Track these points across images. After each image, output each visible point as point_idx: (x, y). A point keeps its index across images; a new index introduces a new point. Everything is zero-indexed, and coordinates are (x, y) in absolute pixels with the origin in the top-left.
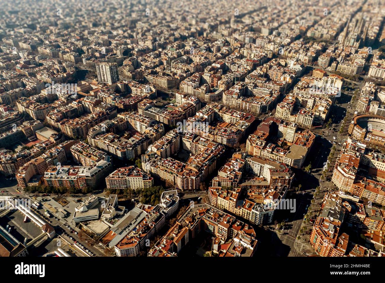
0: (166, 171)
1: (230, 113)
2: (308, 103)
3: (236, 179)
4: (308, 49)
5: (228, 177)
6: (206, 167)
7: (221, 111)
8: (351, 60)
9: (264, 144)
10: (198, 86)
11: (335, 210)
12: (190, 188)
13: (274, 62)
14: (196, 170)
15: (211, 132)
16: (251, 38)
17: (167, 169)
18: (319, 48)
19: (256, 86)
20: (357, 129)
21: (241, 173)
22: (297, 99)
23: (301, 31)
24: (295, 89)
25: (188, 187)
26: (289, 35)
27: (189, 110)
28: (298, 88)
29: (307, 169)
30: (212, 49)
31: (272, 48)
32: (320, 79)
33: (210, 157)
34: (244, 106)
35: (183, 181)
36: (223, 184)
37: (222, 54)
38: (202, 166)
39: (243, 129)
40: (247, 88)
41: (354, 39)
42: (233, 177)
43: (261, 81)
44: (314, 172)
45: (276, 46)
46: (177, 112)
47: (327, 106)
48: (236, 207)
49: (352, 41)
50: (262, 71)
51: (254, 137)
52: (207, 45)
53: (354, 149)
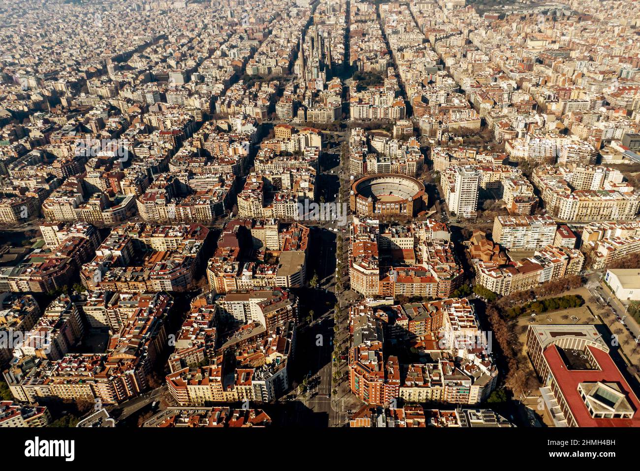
0: (69, 382)
1: (162, 232)
2: (283, 181)
3: (209, 344)
4: (256, 96)
5: (194, 345)
6: (148, 343)
7: (143, 235)
8: (322, 101)
9: (237, 267)
10: (82, 200)
11: (369, 329)
12: (130, 393)
13: (209, 127)
14: (131, 357)
15: (138, 277)
16: (155, 93)
17: (71, 378)
18: (271, 90)
19: (191, 175)
20: (361, 202)
21: (215, 328)
22: (264, 179)
23: (235, 67)
24: (257, 164)
25: (125, 393)
26: (218, 78)
27: (79, 250)
28: (261, 162)
29: (313, 283)
30: (88, 126)
31: (198, 105)
32: (289, 139)
33: (149, 323)
34: (182, 214)
35: (113, 387)
36: (190, 360)
37: (110, 131)
38: (140, 345)
39: (194, 253)
40: (177, 181)
41: (317, 67)
42: (203, 341)
43: (197, 164)
44: (324, 284)
45: (203, 99)
46: (54, 261)
47: (311, 179)
48: (225, 390)
49: (315, 71)
50: (194, 147)
51: (217, 262)
52: (76, 121)
53: (365, 231)
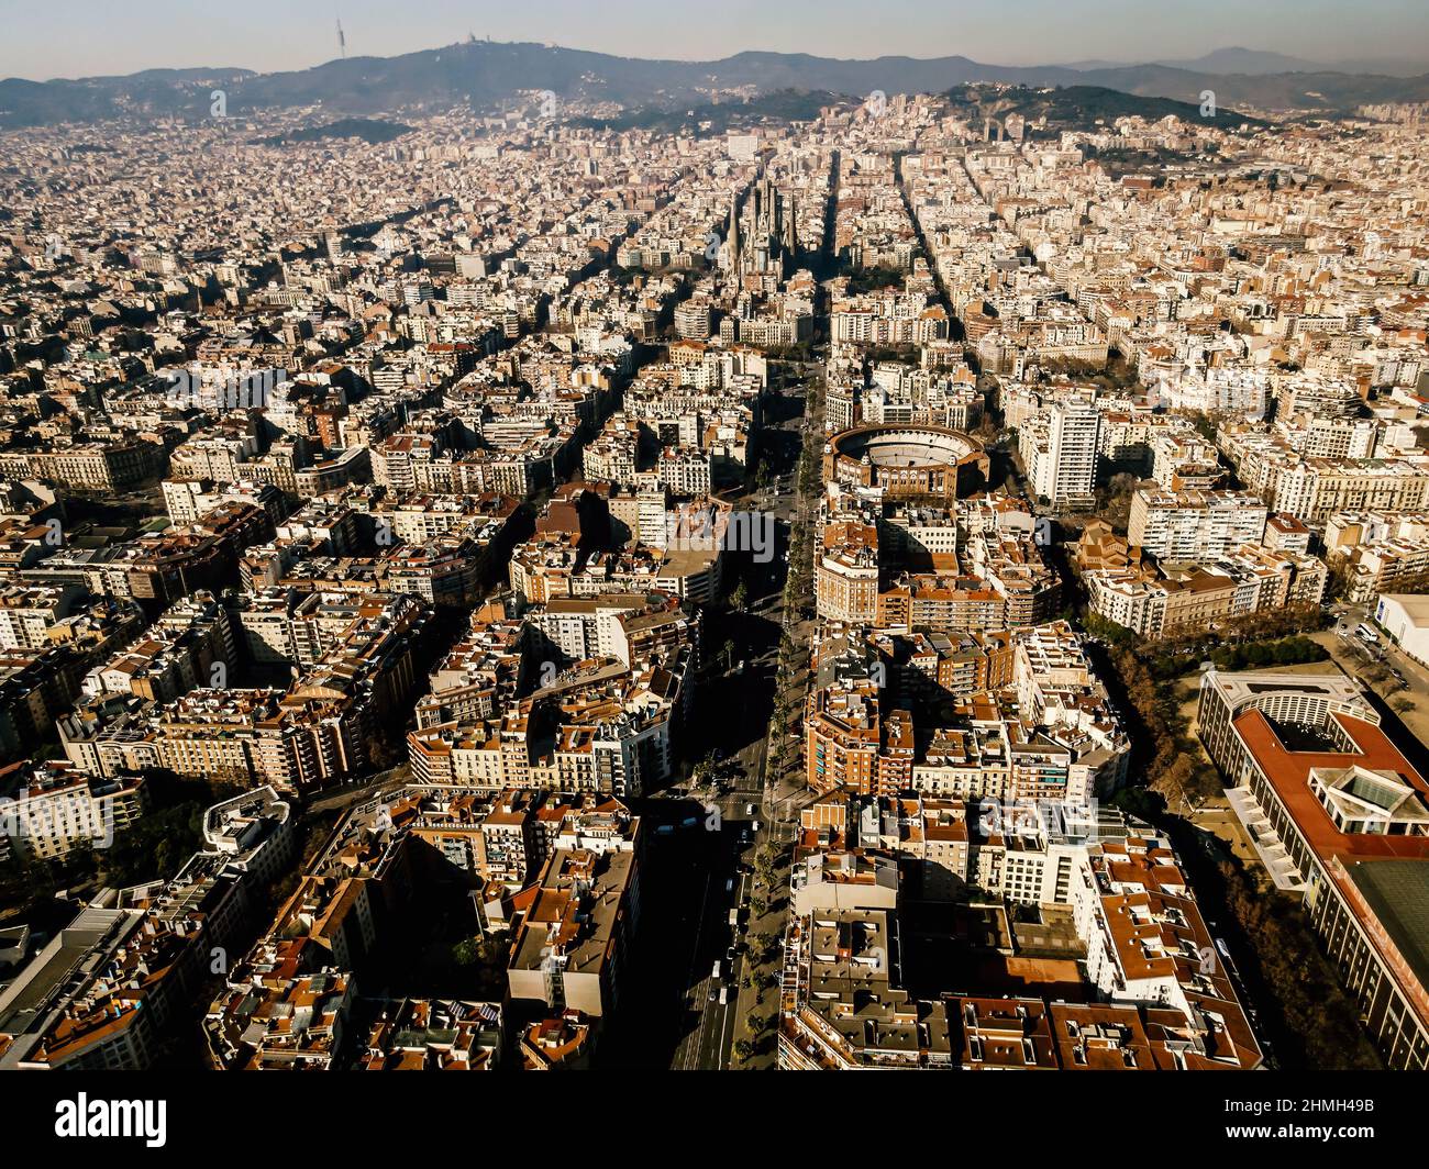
0: (197, 736)
1: (419, 503)
2: (681, 433)
3: (505, 683)
4: (634, 298)
5: (472, 682)
6: (374, 675)
7: (379, 506)
8: (772, 310)
9: (573, 557)
10: (255, 449)
11: (851, 659)
12: (326, 771)
13: (532, 344)
14: (337, 694)
15: (362, 573)
16: (423, 286)
17: (202, 728)
18: (667, 287)
19: (488, 415)
20: (846, 466)
21: (519, 655)
22: (641, 425)
23: (595, 252)
24: (629, 402)
25: (316, 768)
26: (558, 267)
27: (241, 526)
28: (638, 397)
29: (735, 600)
30: (278, 334)
31: (511, 306)
32: (698, 363)
33: (380, 641)
34: (464, 479)
35: (291, 750)
36: (462, 711)
37: (324, 343)
38: (358, 675)
39: (483, 538)
40: (458, 425)
41: (765, 249)
42: (492, 675)
43: (502, 398)
44: (758, 608)
45: (524, 298)
46: (187, 541)
47: (742, 424)
48: (534, 764)
49: (760, 257)
50: (499, 370)
51: (532, 549)
52: (254, 324)
53: (852, 505)
